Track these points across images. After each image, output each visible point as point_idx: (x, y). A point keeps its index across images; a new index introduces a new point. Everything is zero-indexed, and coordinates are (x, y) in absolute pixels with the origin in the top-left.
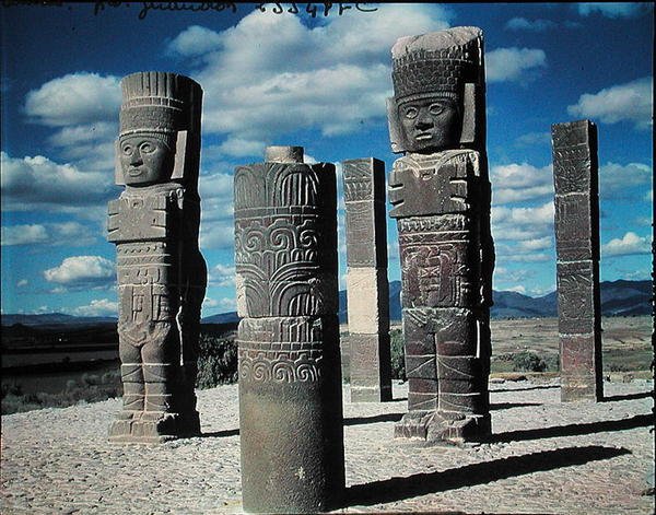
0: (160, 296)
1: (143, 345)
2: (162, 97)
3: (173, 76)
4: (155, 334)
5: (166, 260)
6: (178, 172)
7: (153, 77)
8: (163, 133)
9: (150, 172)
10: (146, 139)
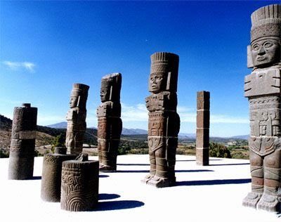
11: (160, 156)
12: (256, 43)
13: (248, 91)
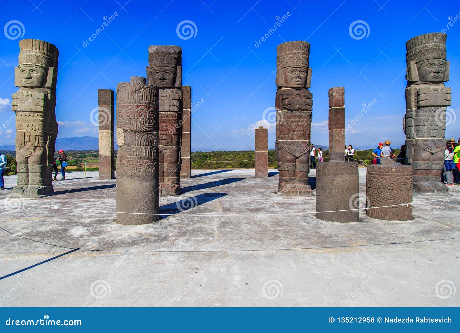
0: (39, 136)
1: (30, 156)
2: (42, 51)
3: (48, 43)
4: (36, 152)
5: (42, 121)
6: (49, 83)
7: (38, 42)
8: (43, 67)
9: (36, 82)
10: (33, 68)
12: (431, 62)
13: (423, 101)
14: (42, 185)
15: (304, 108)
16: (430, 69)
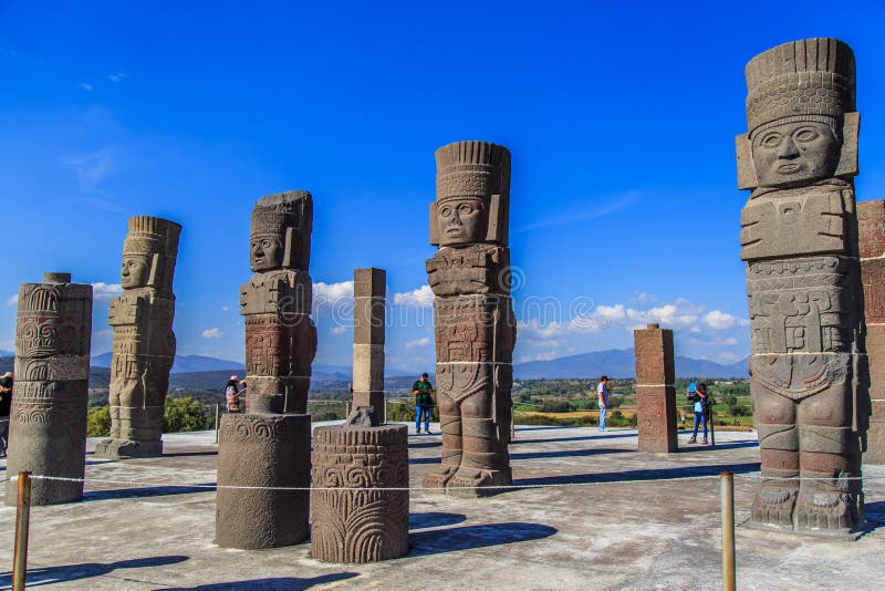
0: (132, 362)
1: (120, 394)
2: (145, 232)
4: (127, 387)
10: (132, 259)
11: (477, 414)
12: (772, 130)
13: (750, 246)
14: (131, 439)
15: (468, 289)
16: (771, 151)
